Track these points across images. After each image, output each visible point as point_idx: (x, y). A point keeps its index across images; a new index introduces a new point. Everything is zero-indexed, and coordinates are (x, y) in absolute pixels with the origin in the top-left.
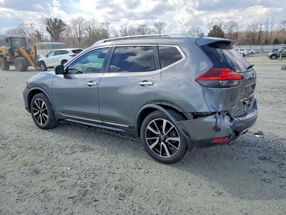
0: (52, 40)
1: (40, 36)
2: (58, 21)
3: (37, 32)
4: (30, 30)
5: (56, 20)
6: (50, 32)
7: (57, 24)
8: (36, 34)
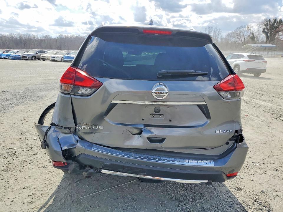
0: (266, 41)
1: (255, 38)
2: (277, 21)
3: (253, 34)
4: (245, 32)
5: (275, 20)
6: (266, 34)
7: (276, 25)
8: (251, 35)
